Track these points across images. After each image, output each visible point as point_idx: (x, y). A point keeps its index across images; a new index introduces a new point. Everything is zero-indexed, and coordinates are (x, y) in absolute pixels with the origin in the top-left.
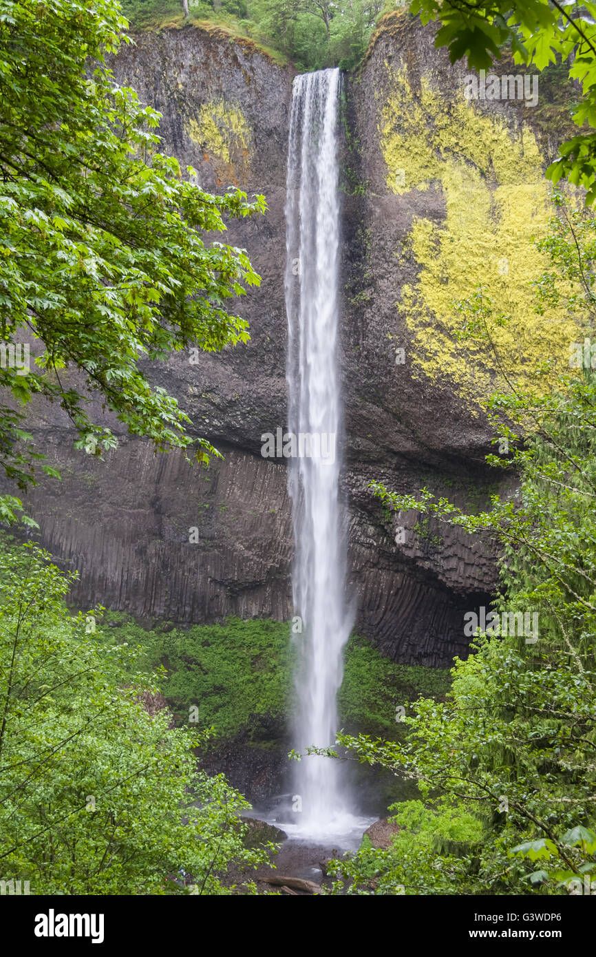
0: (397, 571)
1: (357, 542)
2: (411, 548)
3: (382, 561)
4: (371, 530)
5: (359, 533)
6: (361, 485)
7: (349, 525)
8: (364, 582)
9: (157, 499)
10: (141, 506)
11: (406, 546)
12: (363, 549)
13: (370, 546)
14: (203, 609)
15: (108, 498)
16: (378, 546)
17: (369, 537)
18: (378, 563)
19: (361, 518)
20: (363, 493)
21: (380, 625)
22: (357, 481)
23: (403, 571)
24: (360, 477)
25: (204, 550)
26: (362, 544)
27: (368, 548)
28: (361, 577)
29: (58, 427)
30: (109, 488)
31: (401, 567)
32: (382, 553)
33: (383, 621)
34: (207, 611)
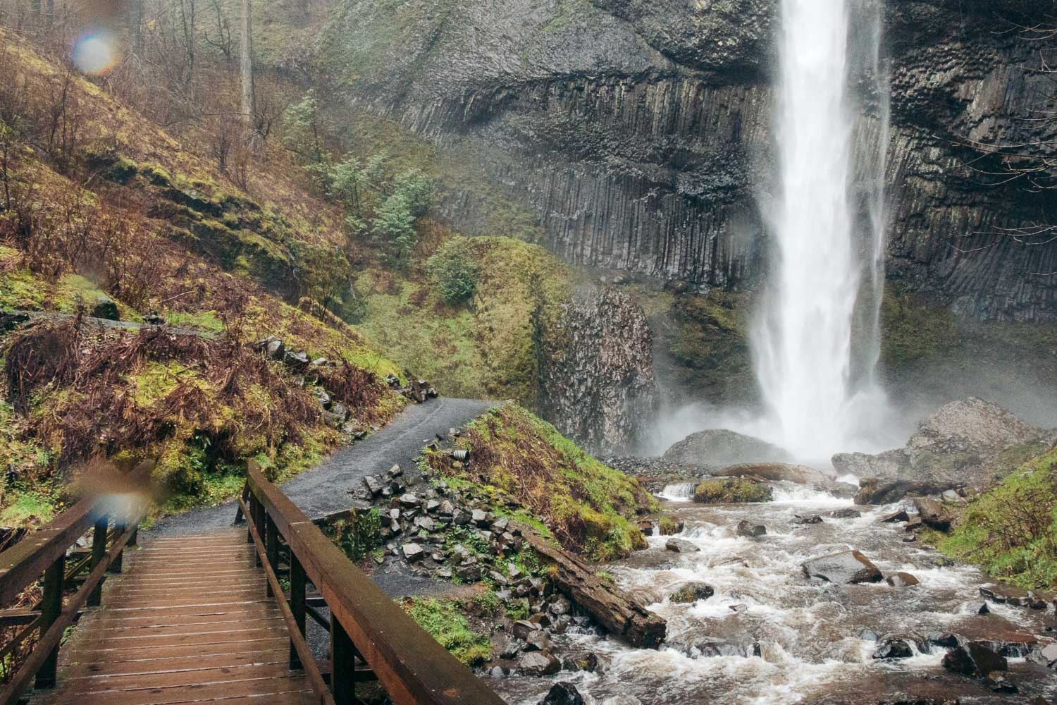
0: (972, 205)
1: (916, 174)
2: (992, 142)
3: (951, 194)
4: (934, 153)
5: (918, 162)
6: (917, 81)
7: (905, 152)
8: (927, 228)
9: (671, 150)
10: (653, 159)
11: (985, 140)
12: (926, 183)
13: (934, 176)
14: (725, 269)
15: (614, 150)
16: (945, 173)
17: (932, 163)
18: (945, 198)
19: (920, 139)
20: (920, 91)
21: (951, 278)
22: (913, 76)
23: (982, 202)
24: (914, 71)
25: (725, 203)
26: (922, 176)
27: (930, 180)
28: (924, 220)
29: (559, 74)
30: (615, 140)
31: (978, 198)
32: (952, 181)
33: (956, 272)
34: (730, 273)
